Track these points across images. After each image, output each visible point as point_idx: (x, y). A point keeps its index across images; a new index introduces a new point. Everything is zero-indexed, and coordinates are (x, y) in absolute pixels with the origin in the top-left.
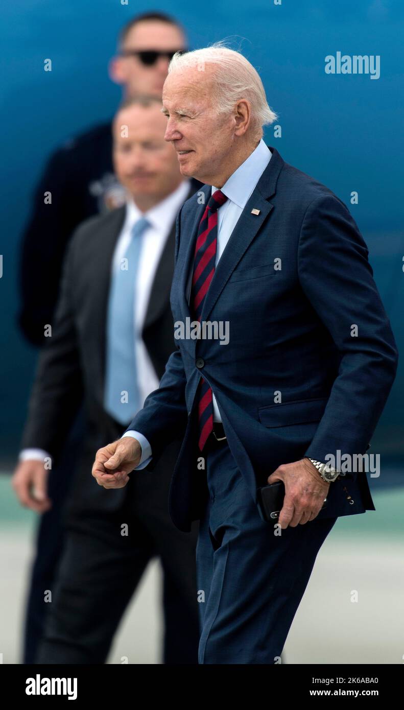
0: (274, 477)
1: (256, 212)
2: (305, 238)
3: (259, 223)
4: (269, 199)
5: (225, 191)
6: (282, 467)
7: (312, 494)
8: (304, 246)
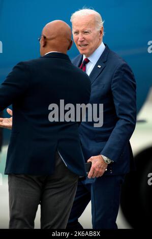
0: (89, 161)
1: (99, 67)
2: (115, 77)
3: (100, 71)
4: (104, 62)
5: (89, 59)
6: (92, 157)
7: (100, 168)
8: (114, 79)
